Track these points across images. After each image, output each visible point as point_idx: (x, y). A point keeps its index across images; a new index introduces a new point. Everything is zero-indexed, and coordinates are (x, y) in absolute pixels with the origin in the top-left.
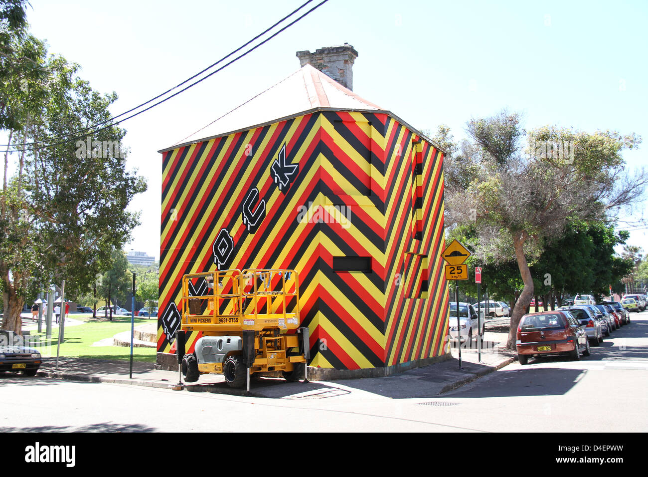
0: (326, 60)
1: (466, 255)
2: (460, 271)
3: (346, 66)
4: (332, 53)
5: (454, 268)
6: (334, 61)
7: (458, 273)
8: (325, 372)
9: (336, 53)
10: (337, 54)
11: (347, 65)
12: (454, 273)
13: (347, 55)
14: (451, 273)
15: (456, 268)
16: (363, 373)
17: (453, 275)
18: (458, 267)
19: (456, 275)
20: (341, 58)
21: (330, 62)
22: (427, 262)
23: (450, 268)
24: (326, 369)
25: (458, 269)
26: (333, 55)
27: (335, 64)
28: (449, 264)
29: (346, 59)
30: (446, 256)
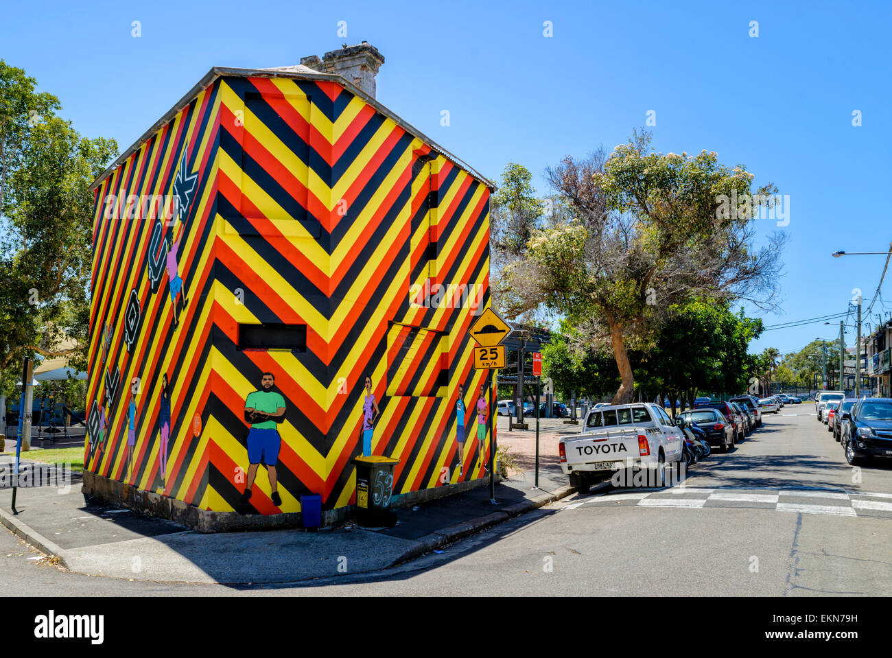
0: (338, 66)
1: (504, 331)
2: (494, 356)
3: (363, 73)
4: (346, 56)
5: (486, 352)
6: (348, 68)
7: (492, 359)
8: (218, 517)
9: (350, 55)
10: (351, 58)
11: (365, 71)
12: (486, 359)
13: (364, 57)
14: (481, 359)
15: (489, 351)
16: (286, 520)
17: (485, 362)
18: (491, 349)
19: (489, 361)
20: (357, 62)
21: (343, 69)
22: (447, 342)
23: (481, 351)
24: (221, 513)
25: (492, 353)
26: (346, 58)
27: (350, 72)
28: (478, 345)
29: (364, 63)
30: (476, 333)
